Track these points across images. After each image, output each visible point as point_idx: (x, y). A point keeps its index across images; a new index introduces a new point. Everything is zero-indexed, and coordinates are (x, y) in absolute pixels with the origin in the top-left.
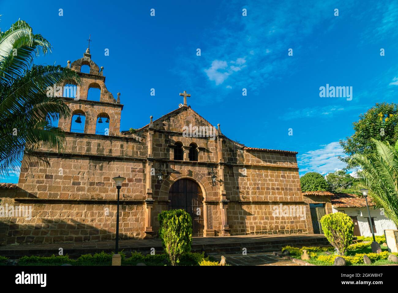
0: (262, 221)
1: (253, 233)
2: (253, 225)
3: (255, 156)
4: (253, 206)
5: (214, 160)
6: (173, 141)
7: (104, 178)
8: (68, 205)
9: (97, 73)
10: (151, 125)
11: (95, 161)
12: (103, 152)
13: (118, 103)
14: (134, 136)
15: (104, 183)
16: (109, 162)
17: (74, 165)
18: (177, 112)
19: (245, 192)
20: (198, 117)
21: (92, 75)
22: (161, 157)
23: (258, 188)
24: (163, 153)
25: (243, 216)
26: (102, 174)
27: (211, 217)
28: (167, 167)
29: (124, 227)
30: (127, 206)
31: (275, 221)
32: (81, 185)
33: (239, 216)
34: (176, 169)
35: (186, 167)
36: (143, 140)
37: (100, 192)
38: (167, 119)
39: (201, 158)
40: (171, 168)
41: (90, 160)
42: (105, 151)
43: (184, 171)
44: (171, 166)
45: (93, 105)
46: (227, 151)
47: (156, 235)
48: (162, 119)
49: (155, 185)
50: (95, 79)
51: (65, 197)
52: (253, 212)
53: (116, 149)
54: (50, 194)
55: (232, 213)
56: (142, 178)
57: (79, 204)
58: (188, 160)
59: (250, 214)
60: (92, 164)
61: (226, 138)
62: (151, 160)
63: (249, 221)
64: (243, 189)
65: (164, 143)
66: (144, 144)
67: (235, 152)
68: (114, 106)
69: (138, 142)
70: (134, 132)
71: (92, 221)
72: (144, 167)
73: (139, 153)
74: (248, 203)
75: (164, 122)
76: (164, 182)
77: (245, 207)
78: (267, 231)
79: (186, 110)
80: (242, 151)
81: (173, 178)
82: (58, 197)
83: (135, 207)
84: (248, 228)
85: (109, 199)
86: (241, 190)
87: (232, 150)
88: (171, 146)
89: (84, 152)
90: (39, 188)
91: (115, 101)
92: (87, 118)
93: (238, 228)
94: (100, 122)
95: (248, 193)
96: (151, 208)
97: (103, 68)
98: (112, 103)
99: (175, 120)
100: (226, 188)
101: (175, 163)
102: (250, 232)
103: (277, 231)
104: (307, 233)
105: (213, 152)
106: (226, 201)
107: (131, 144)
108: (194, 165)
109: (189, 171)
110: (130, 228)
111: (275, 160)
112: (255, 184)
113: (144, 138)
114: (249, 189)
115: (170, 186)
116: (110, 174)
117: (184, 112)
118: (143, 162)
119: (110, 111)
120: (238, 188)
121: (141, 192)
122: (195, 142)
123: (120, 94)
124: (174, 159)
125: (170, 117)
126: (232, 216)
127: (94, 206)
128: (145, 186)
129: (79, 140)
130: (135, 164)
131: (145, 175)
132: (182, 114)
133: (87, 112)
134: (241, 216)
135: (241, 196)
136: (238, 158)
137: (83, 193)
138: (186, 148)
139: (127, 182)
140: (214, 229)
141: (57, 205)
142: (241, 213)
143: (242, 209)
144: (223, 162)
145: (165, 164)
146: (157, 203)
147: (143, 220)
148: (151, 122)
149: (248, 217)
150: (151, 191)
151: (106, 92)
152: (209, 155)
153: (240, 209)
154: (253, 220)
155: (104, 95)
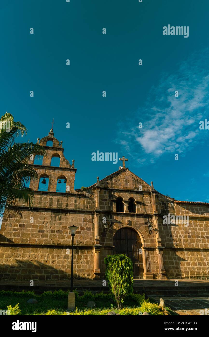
0: (196, 267)
1: (188, 278)
2: (187, 270)
3: (184, 208)
4: (186, 252)
5: (149, 211)
6: (115, 196)
7: (62, 227)
8: (35, 249)
9: (58, 146)
10: (98, 184)
11: (55, 213)
12: (61, 206)
13: (73, 167)
14: (85, 193)
15: (62, 231)
16: (66, 213)
17: (40, 216)
18: (118, 173)
19: (178, 240)
20: (134, 176)
21: (54, 148)
22: (106, 210)
23: (189, 236)
24: (107, 206)
25: (177, 261)
26: (60, 224)
27: (149, 262)
28: (111, 218)
29: (77, 268)
30: (80, 250)
31: (207, 266)
32: (45, 233)
33: (174, 261)
34: (118, 220)
35: (126, 217)
36: (91, 196)
37: (59, 238)
38: (110, 179)
39: (139, 210)
40: (114, 218)
41: (52, 212)
42: (63, 205)
43: (125, 221)
44: (114, 217)
45: (54, 170)
46: (160, 204)
47: (104, 276)
48: (106, 179)
49: (102, 233)
50: (57, 151)
51: (33, 242)
52: (186, 258)
53: (71, 203)
54: (22, 239)
55: (167, 258)
56: (91, 227)
57: (43, 248)
58: (128, 212)
59: (184, 260)
60: (53, 215)
61: (159, 193)
62: (98, 212)
63: (183, 266)
64: (176, 236)
65: (108, 198)
66: (92, 199)
67: (166, 205)
68: (70, 170)
69: (88, 197)
70: (85, 190)
71: (53, 262)
72: (93, 217)
73: (88, 206)
74: (181, 250)
75: (108, 181)
76: (108, 230)
77: (178, 253)
78: (201, 276)
79: (125, 171)
80: (173, 204)
81: (116, 227)
82: (28, 242)
83: (86, 251)
84: (183, 272)
85: (66, 244)
86: (174, 238)
87: (164, 203)
88: (113, 201)
89: (47, 206)
90: (15, 235)
91: (70, 166)
92: (50, 180)
93: (174, 273)
94: (60, 182)
95: (180, 240)
96: (99, 253)
97: (62, 142)
98: (68, 168)
99: (117, 180)
100: (161, 236)
101: (117, 214)
102: (185, 277)
105: (148, 205)
106: (162, 247)
107: (82, 199)
108: (133, 216)
109: (129, 221)
110: (82, 270)
111: (203, 211)
112: (186, 233)
113: (93, 194)
114: (181, 237)
115: (114, 233)
116: (67, 224)
117: (123, 173)
118: (92, 213)
119: (67, 174)
120: (171, 236)
121: (91, 239)
122: (133, 197)
123: (74, 161)
124: (117, 211)
125: (112, 177)
126: (168, 261)
127: (55, 249)
128: (93, 233)
129: (44, 197)
130: (86, 215)
131: (94, 224)
132: (122, 175)
133: (50, 175)
134: (176, 261)
135: (174, 243)
136: (169, 209)
137: (46, 239)
138: (126, 202)
139: (79, 230)
140: (152, 273)
141: (27, 248)
142: (175, 259)
143: (176, 255)
144: (157, 213)
145: (109, 215)
146: (104, 248)
147: (93, 262)
148: (98, 182)
149: (182, 262)
150: (98, 238)
151: (64, 160)
152: (145, 207)
153: (174, 255)
154: (187, 265)
155: (62, 162)
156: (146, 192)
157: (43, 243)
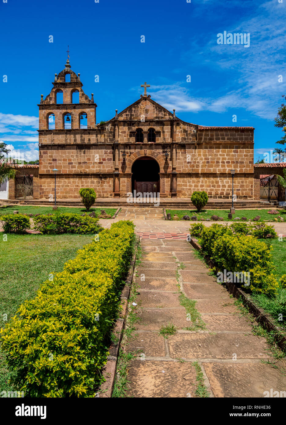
0: (209, 188)
3: (208, 134)
4: (201, 176)
5: (168, 140)
6: (134, 128)
7: (87, 159)
9: (76, 80)
10: (116, 118)
11: (80, 148)
12: (85, 141)
13: (92, 102)
15: (87, 163)
16: (89, 148)
18: (138, 103)
19: (195, 165)
21: (72, 83)
23: (208, 162)
24: (127, 138)
25: (191, 184)
26: (85, 156)
27: (164, 185)
28: (130, 148)
30: (103, 177)
31: (221, 188)
32: (74, 164)
33: (188, 184)
34: (137, 150)
35: (145, 147)
36: (111, 129)
37: (85, 168)
38: (130, 110)
39: (158, 140)
41: (77, 147)
43: (143, 151)
44: (133, 148)
45: (75, 107)
46: (182, 132)
48: (125, 111)
49: (122, 163)
50: (75, 86)
51: (65, 172)
53: (93, 139)
56: (112, 158)
58: (147, 142)
59: (197, 183)
60: (78, 150)
61: (181, 121)
62: (116, 145)
63: (196, 188)
64: (193, 163)
65: (127, 130)
66: (112, 132)
67: (188, 132)
68: (90, 105)
69: (108, 131)
70: (105, 124)
71: (82, 186)
73: (109, 139)
74: (197, 174)
75: (127, 113)
76: (128, 160)
77: (193, 178)
78: (213, 196)
79: (145, 100)
80: (195, 131)
81: (134, 157)
82: (62, 172)
83: (108, 178)
85: (91, 173)
86: (191, 164)
87: (185, 131)
88: (132, 132)
89: (72, 143)
90: (50, 167)
91: (90, 101)
92: (72, 117)
93: (187, 193)
94: (82, 118)
95: (198, 166)
96: (118, 179)
98: (88, 103)
99: (136, 110)
101: (136, 145)
103: (222, 196)
104: (252, 199)
106: (176, 172)
107: (103, 133)
111: (229, 137)
112: (205, 159)
114: (200, 163)
117: (144, 102)
119: (87, 110)
120: (189, 162)
122: (153, 127)
124: (136, 142)
125: (132, 108)
126: (181, 184)
127: (82, 177)
128: (114, 163)
130: (107, 148)
131: (114, 155)
132: (142, 104)
133: (72, 113)
136: (191, 137)
137: (75, 169)
138: (145, 132)
139: (102, 161)
140: (166, 193)
143: (191, 179)
145: (128, 146)
148: (116, 115)
149: (196, 185)
150: (118, 167)
151: (83, 95)
152: (164, 136)
153: (189, 179)
154: (200, 187)
155: (81, 97)
156: (167, 121)
157: (73, 173)
